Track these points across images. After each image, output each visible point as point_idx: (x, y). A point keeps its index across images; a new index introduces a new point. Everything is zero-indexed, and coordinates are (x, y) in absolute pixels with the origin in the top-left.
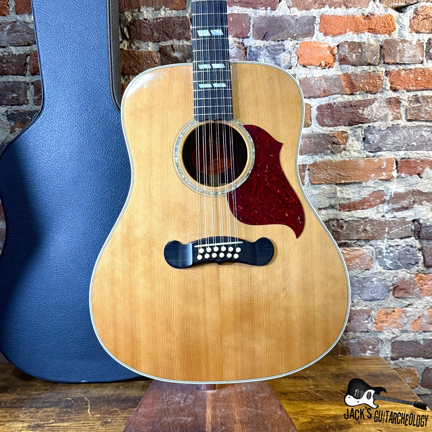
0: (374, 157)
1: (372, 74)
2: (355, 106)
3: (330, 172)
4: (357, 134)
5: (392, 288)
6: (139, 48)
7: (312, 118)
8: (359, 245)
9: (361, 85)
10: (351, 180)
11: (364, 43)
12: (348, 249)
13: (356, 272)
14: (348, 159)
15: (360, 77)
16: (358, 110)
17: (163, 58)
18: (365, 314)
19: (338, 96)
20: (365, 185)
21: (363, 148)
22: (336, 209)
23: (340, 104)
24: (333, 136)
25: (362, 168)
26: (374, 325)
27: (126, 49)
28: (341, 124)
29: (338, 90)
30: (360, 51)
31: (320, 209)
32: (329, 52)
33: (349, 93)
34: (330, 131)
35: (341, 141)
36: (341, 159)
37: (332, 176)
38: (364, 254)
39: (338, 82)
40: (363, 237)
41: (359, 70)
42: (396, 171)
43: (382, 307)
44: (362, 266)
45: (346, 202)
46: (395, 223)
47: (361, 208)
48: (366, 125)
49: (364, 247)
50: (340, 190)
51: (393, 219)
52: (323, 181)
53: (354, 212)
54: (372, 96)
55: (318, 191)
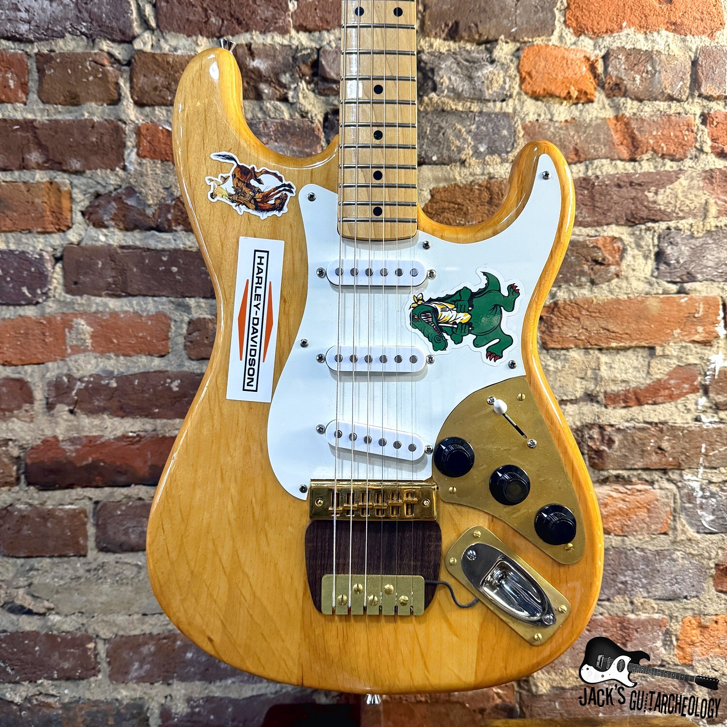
0: (679, 292)
1: (673, 118)
2: (640, 185)
3: (587, 323)
4: (643, 243)
5: (713, 571)
6: (175, 50)
8: (647, 481)
9: (651, 142)
10: (632, 340)
11: (659, 52)
12: (621, 489)
13: (640, 540)
14: (626, 297)
15: (649, 124)
16: (646, 193)
18: (655, 628)
19: (604, 161)
20: (661, 353)
21: (656, 274)
22: (598, 402)
23: (609, 179)
24: (594, 247)
25: (653, 316)
26: (676, 651)
27: (148, 49)
28: (610, 220)
29: (603, 150)
30: (650, 68)
31: (562, 402)
32: (584, 69)
33: (627, 157)
34: (588, 235)
35: (610, 258)
36: (610, 296)
37: (590, 332)
38: (657, 500)
39: (605, 134)
40: (655, 463)
41: (646, 109)
42: (723, 324)
43: (691, 613)
44: (653, 527)
45: (620, 388)
46: (720, 435)
47: (650, 402)
48: (663, 225)
49: (656, 486)
50: (606, 363)
51: (716, 426)
52: (571, 342)
53: (635, 410)
54: (674, 164)
55: (559, 365)
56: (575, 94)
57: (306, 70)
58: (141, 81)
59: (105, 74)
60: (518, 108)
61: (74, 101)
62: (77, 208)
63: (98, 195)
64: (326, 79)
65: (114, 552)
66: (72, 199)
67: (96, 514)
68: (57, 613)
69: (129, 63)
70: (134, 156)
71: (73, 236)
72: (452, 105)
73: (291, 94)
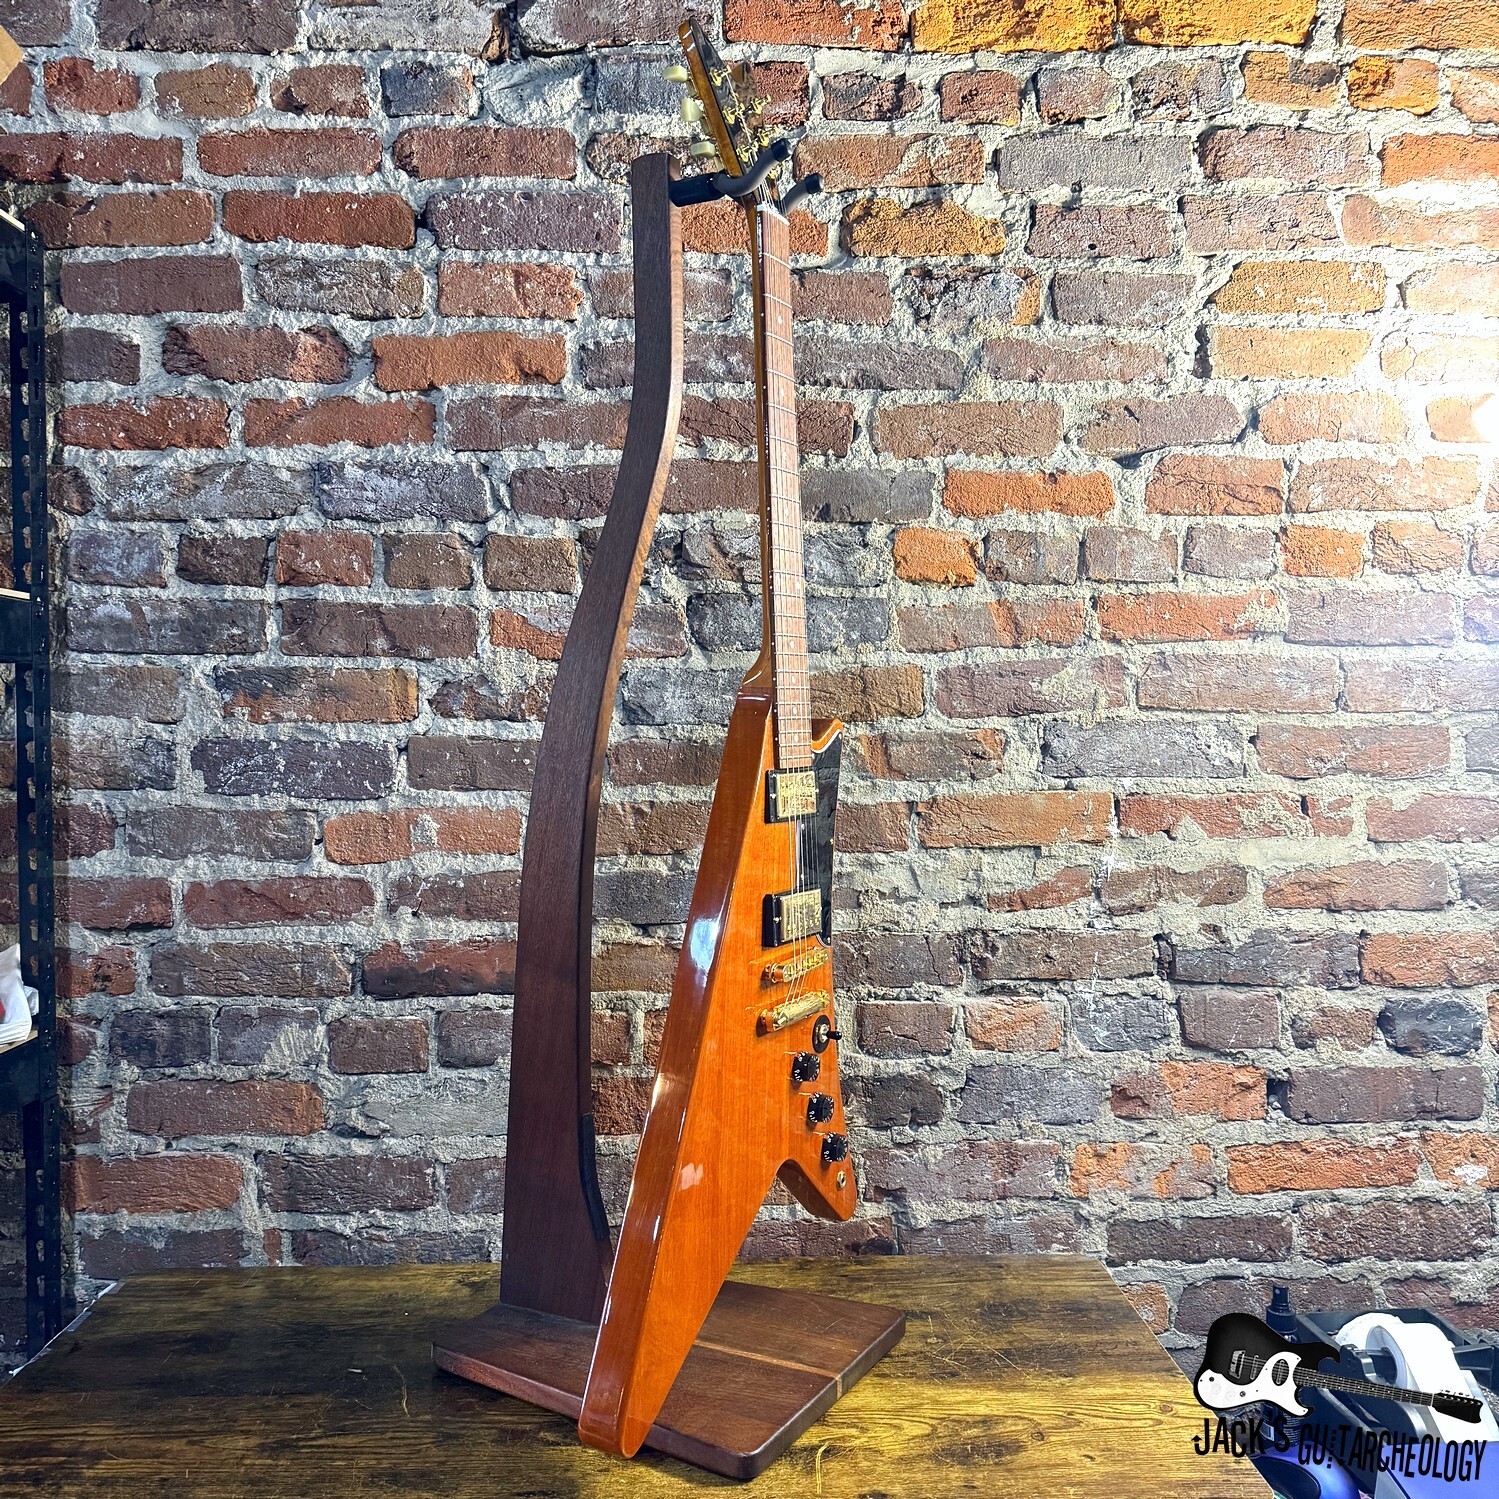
0: (1067, 788)
1: (1060, 602)
2: (1023, 674)
3: (968, 820)
4: (1027, 736)
5: (1109, 1093)
6: (532, 532)
7: (928, 696)
8: (1034, 992)
9: (1036, 627)
10: (1016, 839)
11: (1043, 534)
12: (1007, 1000)
13: (1027, 1056)
14: (1008, 793)
15: (1033, 609)
16: (1030, 683)
17: (588, 556)
18: (1046, 1155)
19: (984, 649)
20: (1047, 854)
21: (1041, 768)
22: (980, 905)
23: (990, 668)
24: (974, 740)
25: (1038, 814)
26: (1070, 1182)
27: (502, 532)
28: (991, 711)
29: (984, 637)
30: (1034, 551)
31: (943, 905)
32: (964, 552)
33: (1009, 643)
34: (967, 728)
35: (992, 752)
36: (992, 792)
37: (971, 830)
38: (1046, 1013)
39: (987, 620)
40: (1044, 973)
41: (1030, 593)
42: (1115, 822)
43: (1085, 1139)
44: (1041, 1043)
45: (1004, 891)
46: (1115, 943)
47: (1037, 906)
48: (1049, 717)
49: (1045, 997)
50: (989, 863)
51: (1111, 932)
52: (951, 840)
53: (1021, 913)
54: (1061, 651)
55: (939, 864)
56: (953, 578)
57: (669, 554)
58: (494, 565)
59: (457, 557)
60: (893, 593)
61: (424, 585)
62: (424, 697)
63: (446, 683)
64: (689, 563)
65: (457, 1068)
66: (419, 687)
67: (439, 1024)
68: (393, 1136)
69: (481, 545)
70: (487, 643)
71: (419, 726)
72: (823, 591)
73: (653, 578)
